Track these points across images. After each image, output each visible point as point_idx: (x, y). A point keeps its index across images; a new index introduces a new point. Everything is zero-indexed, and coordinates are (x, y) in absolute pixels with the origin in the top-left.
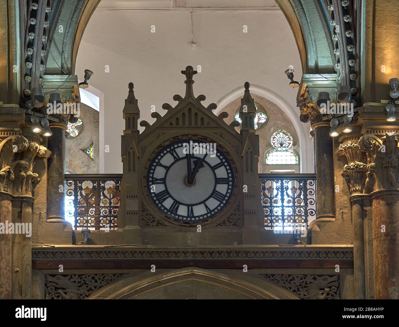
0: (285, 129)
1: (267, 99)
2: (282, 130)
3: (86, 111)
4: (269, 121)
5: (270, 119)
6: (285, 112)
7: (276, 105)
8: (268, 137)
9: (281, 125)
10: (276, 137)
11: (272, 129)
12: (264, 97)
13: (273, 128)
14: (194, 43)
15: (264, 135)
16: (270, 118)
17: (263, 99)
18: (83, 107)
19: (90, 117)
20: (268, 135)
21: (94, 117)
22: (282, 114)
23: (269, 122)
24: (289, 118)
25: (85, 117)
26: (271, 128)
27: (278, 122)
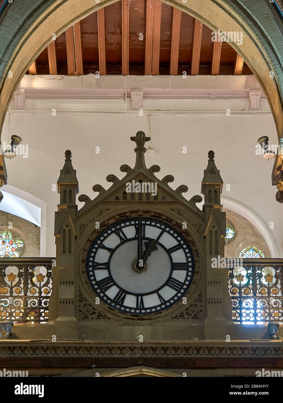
0: (255, 246)
1: (235, 212)
2: (252, 247)
3: (28, 231)
4: (237, 236)
5: (238, 234)
6: (255, 226)
7: (245, 219)
8: (236, 253)
9: (251, 241)
10: (245, 254)
11: (241, 245)
12: (232, 210)
13: (242, 243)
14: (152, 149)
15: (232, 251)
16: (238, 233)
17: (231, 212)
18: (25, 227)
19: (33, 238)
20: (236, 251)
21: (37, 238)
22: (253, 229)
23: (237, 237)
24: (259, 232)
25: (26, 237)
26: (240, 243)
27: (248, 237)
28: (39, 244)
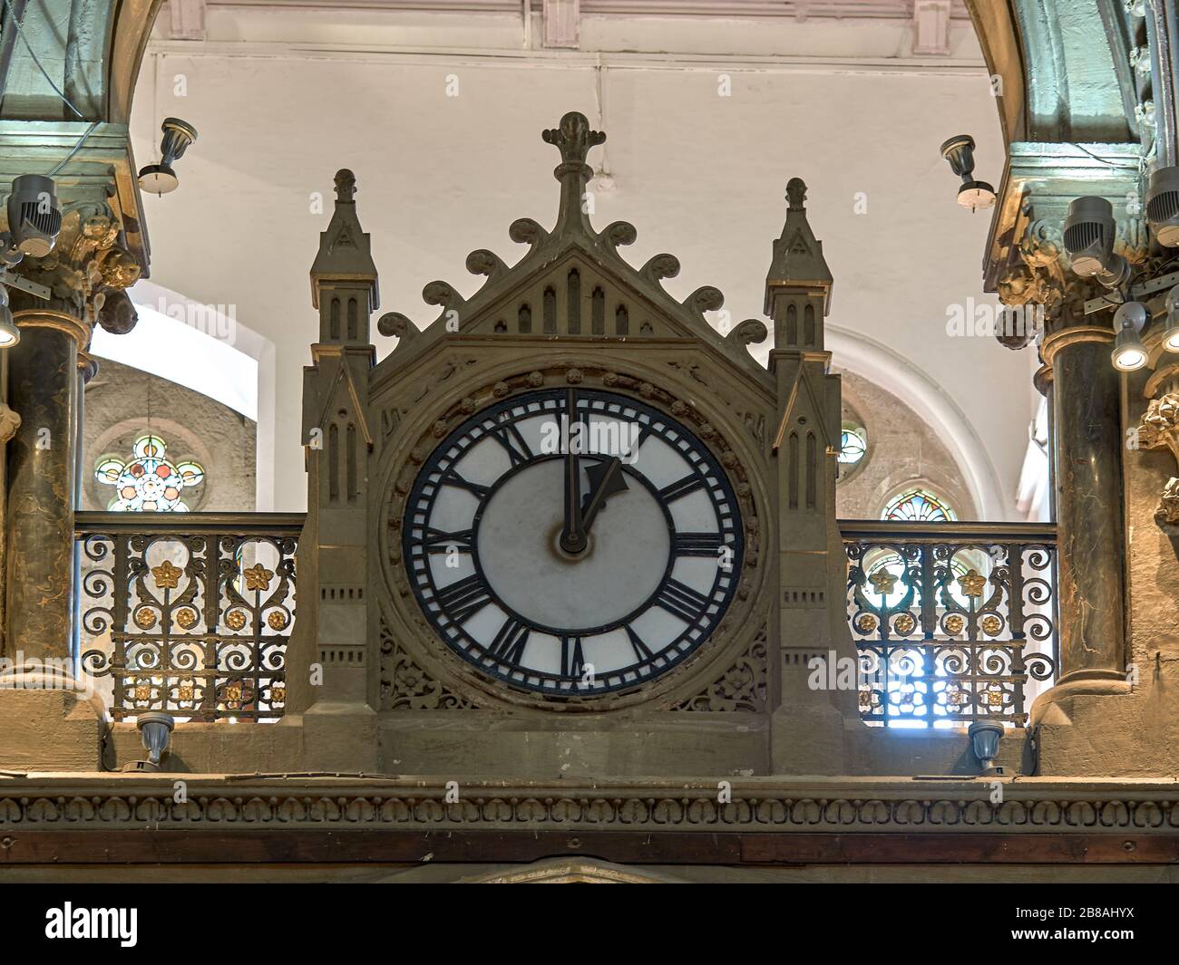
0: (929, 487)
1: (866, 380)
2: (920, 491)
3: (217, 436)
4: (874, 455)
5: (876, 450)
6: (932, 426)
7: (898, 402)
8: (869, 510)
9: (916, 471)
10: (897, 512)
11: (885, 485)
12: (856, 372)
13: (888, 479)
14: (609, 175)
15: (857, 503)
16: (878, 445)
17: (854, 378)
18: (206, 421)
19: (232, 458)
20: (870, 504)
21: (246, 459)
22: (923, 434)
23: (873, 459)
24: (944, 446)
25: (212, 455)
26: (881, 479)
27: (907, 460)
28: (251, 476)
